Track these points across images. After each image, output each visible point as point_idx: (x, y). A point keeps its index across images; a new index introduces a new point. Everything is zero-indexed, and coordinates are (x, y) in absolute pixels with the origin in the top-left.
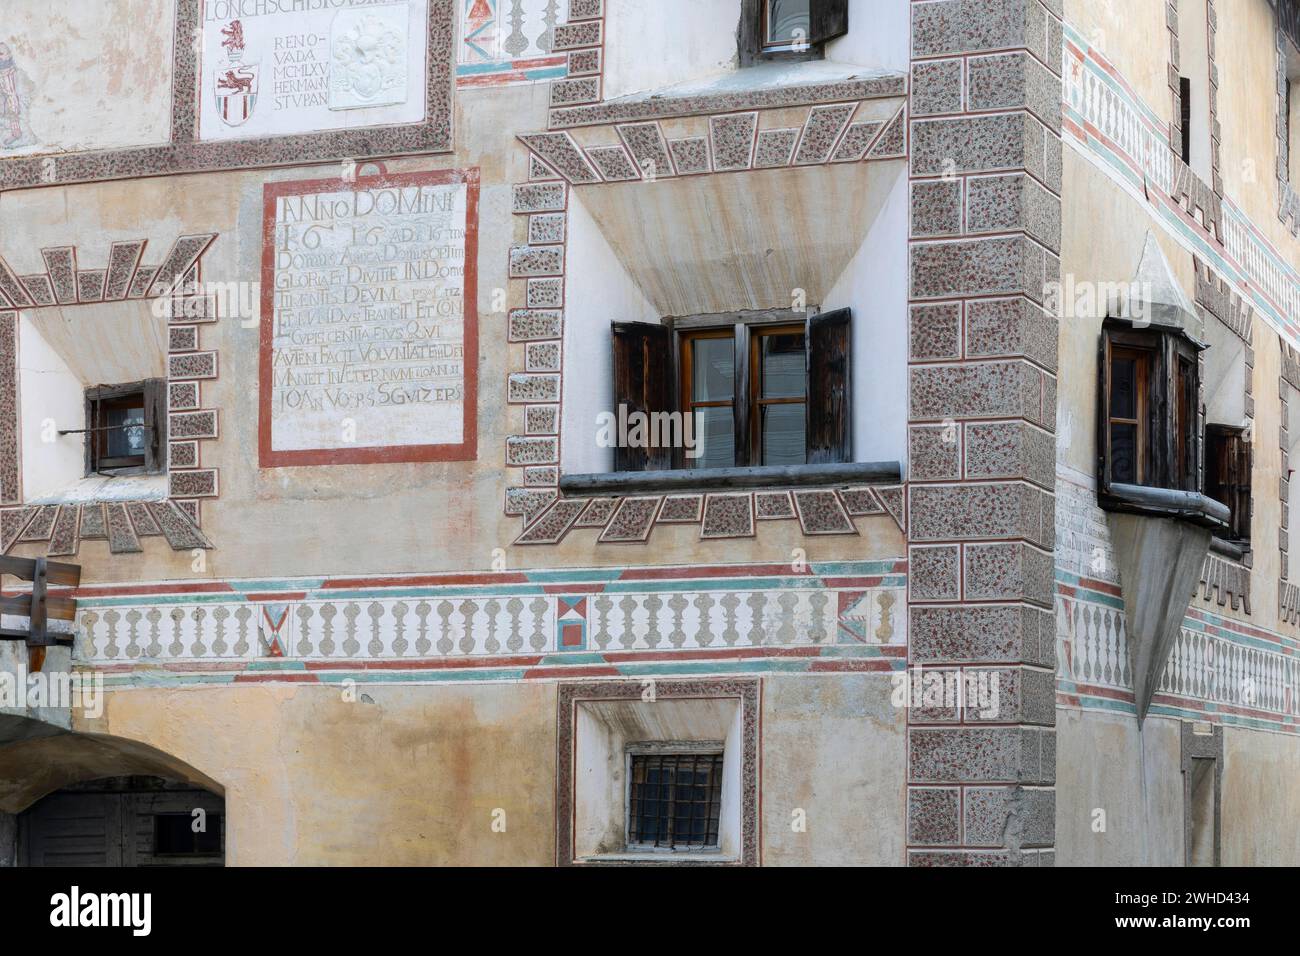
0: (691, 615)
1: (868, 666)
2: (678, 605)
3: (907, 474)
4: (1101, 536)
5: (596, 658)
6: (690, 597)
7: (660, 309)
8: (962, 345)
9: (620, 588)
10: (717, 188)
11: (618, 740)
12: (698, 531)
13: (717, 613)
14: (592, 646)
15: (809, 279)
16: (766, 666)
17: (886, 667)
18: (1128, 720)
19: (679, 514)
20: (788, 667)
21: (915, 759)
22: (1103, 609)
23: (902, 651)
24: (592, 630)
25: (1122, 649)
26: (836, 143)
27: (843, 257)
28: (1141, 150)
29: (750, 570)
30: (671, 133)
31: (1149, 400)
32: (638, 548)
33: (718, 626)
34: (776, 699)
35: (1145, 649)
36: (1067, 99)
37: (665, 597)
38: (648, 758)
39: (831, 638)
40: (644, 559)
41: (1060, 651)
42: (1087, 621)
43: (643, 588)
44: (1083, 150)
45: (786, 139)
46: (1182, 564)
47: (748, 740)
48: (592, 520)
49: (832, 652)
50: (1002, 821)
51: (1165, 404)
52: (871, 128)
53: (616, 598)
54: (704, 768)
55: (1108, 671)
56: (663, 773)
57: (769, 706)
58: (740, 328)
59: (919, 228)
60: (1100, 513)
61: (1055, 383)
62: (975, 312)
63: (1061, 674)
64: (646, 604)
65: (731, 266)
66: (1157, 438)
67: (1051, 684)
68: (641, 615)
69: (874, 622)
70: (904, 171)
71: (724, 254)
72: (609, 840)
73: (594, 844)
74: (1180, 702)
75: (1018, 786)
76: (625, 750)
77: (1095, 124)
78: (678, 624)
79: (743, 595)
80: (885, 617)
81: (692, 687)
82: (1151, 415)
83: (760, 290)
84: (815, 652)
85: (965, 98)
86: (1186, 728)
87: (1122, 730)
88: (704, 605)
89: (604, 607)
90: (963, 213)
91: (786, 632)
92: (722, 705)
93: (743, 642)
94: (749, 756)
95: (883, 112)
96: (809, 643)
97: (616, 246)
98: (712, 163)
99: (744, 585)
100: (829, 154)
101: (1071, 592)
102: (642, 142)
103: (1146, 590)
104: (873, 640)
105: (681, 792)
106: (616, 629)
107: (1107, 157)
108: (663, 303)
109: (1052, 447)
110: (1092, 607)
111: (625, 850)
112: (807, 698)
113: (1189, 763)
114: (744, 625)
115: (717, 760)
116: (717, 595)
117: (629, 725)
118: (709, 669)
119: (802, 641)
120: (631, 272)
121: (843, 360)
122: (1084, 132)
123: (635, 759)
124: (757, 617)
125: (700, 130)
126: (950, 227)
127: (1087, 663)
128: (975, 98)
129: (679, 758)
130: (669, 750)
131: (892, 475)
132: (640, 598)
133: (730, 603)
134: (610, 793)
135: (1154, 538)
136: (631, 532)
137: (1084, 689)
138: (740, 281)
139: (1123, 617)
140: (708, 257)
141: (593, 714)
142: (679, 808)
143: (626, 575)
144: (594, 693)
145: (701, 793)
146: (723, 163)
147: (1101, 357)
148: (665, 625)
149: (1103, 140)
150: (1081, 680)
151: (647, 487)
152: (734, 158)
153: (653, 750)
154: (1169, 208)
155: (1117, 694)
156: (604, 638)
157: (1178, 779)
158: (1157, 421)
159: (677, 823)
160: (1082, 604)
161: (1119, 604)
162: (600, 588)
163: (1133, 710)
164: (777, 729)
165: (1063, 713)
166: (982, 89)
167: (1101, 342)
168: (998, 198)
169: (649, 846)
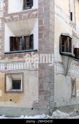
0: (17, 66)
1: (34, 71)
2: (16, 65)
3: (38, 51)
4: (60, 57)
5: (8, 71)
6: (17, 64)
7: (15, 35)
8: (43, 37)
9: (10, 63)
10: (19, 22)
11: (11, 79)
12: (18, 57)
13: (20, 66)
14: (8, 69)
15: (29, 31)
16: (24, 71)
17: (36, 71)
18: (64, 76)
19: (16, 56)
20: (26, 71)
21: (39, 80)
22: (61, 65)
23: (38, 69)
24: (8, 68)
25: (63, 69)
26: (31, 16)
27: (32, 29)
28: (65, 18)
29: (23, 61)
30: (15, 16)
31: (66, 43)
32: (12, 59)
33: (20, 67)
34: (25, 74)
35: (66, 69)
36: (55, 11)
37: (15, 64)
38: (14, 81)
39: (31, 68)
40: (13, 60)
41: (55, 69)
42: (59, 66)
43: (13, 63)
44: (58, 17)
45: (26, 16)
46: (69, 60)
47: (23, 79)
48: (8, 57)
49: (31, 69)
50: (48, 86)
51: (67, 44)
52: (34, 14)
53: (10, 64)
54: (19, 82)
55: (61, 71)
56: (15, 82)
57: (25, 75)
58: (23, 37)
59: (39, 24)
60: (60, 55)
61: (54, 41)
62: (45, 33)
63: (55, 71)
64: (13, 65)
65: (21, 30)
66: (67, 47)
67: (54, 72)
68: (12, 66)
69: (35, 66)
70: (38, 19)
71: (20, 29)
72: (10, 89)
73: (8, 89)
74: (71, 75)
75: (49, 83)
76: (12, 80)
77: (59, 14)
78: (16, 67)
79: (22, 64)
80: (36, 65)
81: (17, 73)
82: (66, 45)
83: (24, 33)
84: (29, 69)
85: (43, 10)
86: (71, 78)
87: (63, 78)
88: (18, 65)
89: (9, 65)
90: (43, 23)
91: (26, 67)
92: (20, 75)
93: (22, 69)
94: (23, 80)
95: (35, 13)
96: (29, 68)
97: (10, 29)
98: (19, 19)
99: (22, 63)
100: (30, 17)
101: (56, 63)
102: (12, 17)
103: (66, 63)
104: (35, 68)
105: (17, 84)
106: (10, 68)
107: (61, 18)
108: (15, 34)
109: (54, 47)
110: (59, 65)
111: (12, 90)
112: (28, 74)
113: (72, 81)
114: (22, 67)
115: (20, 81)
116: (20, 64)
117: (12, 77)
118: (19, 71)
119: (28, 68)
120: (12, 32)
121: (32, 39)
122: (58, 15)
123: (13, 81)
124: (24, 66)
125: (18, 16)
126: (42, 24)
127: (59, 71)
128: (45, 10)
129: (17, 81)
130: (16, 80)
131: (37, 51)
132: (12, 64)
133: (21, 65)
134: (10, 84)
135: (66, 58)
136: (11, 58)
137: (58, 73)
138: (22, 32)
139: (63, 66)
140: (19, 29)
141: (8, 76)
142: (17, 86)
143: (11, 62)
144: (8, 74)
145: (19, 84)
146: (20, 19)
147: (60, 39)
148: (15, 67)
149: (60, 16)
150: (58, 72)
151: (13, 53)
152: (21, 18)
153: (14, 80)
154: (69, 24)
155: (62, 74)
156: (9, 69)
157: (71, 83)
158: (67, 46)
159: (17, 87)
160: (58, 64)
161: (63, 65)
162: (8, 63)
163: (65, 76)
164: (25, 77)
165: (55, 75)
166: (45, 9)
167: (60, 37)
168: (47, 21)
169: (14, 89)
